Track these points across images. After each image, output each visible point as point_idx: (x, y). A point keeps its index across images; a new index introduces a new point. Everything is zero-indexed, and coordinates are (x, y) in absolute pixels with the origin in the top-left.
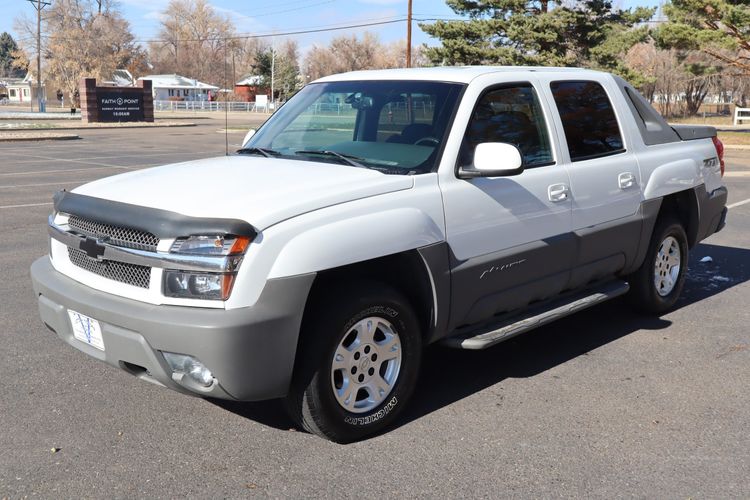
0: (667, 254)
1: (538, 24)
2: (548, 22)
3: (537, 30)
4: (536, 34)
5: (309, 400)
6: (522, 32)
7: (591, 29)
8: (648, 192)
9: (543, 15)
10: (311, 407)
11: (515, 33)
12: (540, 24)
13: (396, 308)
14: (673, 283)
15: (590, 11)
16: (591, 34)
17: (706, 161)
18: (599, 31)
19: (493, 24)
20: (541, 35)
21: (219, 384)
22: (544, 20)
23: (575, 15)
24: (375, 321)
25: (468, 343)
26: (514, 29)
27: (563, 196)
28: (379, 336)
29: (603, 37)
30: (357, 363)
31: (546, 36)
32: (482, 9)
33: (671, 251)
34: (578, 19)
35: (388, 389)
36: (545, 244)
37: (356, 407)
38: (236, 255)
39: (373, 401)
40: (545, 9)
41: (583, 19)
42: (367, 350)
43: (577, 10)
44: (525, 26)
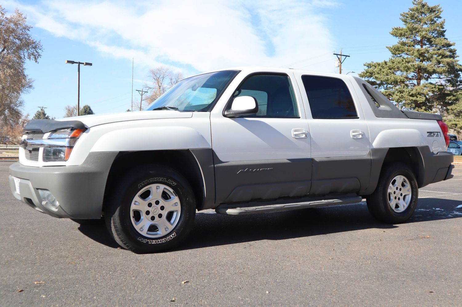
0: (400, 187)
1: (412, 92)
2: (419, 90)
3: (412, 96)
4: (411, 98)
5: (114, 223)
6: (402, 97)
7: (449, 95)
8: (375, 144)
9: (417, 87)
10: (115, 227)
11: (398, 97)
12: (414, 92)
13: (176, 181)
14: (406, 206)
15: (447, 84)
16: (448, 98)
17: (430, 133)
18: (454, 96)
19: (384, 93)
20: (414, 98)
21: (60, 206)
22: (416, 90)
23: (437, 87)
24: (162, 187)
25: (230, 211)
26: (397, 95)
27: (304, 136)
28: (165, 196)
29: (457, 100)
30: (150, 209)
31: (418, 99)
32: (380, 85)
33: (403, 185)
34: (439, 89)
35: (171, 228)
36: (289, 161)
37: (147, 234)
38: (74, 139)
39: (161, 232)
40: (419, 84)
41: (442, 89)
42: (157, 203)
43: (439, 84)
44: (404, 93)
